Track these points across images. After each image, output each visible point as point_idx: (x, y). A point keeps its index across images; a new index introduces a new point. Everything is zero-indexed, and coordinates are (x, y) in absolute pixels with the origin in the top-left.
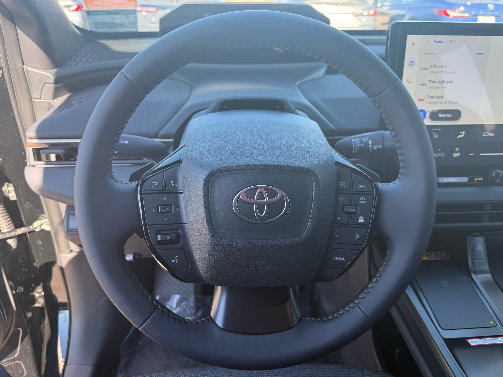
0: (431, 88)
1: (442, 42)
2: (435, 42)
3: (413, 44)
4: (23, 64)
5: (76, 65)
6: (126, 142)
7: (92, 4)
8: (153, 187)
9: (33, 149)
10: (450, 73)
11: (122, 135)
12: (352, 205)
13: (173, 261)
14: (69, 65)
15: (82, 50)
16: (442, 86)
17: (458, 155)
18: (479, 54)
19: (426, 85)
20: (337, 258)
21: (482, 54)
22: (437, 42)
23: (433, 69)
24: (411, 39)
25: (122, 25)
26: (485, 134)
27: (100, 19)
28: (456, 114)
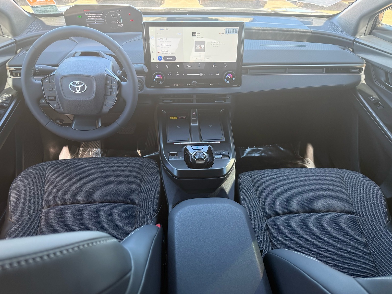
0: (162, 47)
1: (164, 29)
2: (160, 29)
3: (152, 30)
4: (3, 34)
5: (27, 33)
6: (42, 68)
7: (33, 4)
8: (46, 82)
9: (9, 71)
10: (169, 41)
11: (36, 65)
12: (111, 89)
13: (54, 106)
14: (24, 34)
15: (31, 25)
16: (166, 47)
17: (178, 75)
18: (179, 34)
19: (160, 46)
20: (108, 106)
21: (181, 34)
22: (161, 29)
23: (161, 40)
24: (151, 28)
25: (51, 11)
26: (187, 66)
27: (39, 9)
28: (174, 58)
